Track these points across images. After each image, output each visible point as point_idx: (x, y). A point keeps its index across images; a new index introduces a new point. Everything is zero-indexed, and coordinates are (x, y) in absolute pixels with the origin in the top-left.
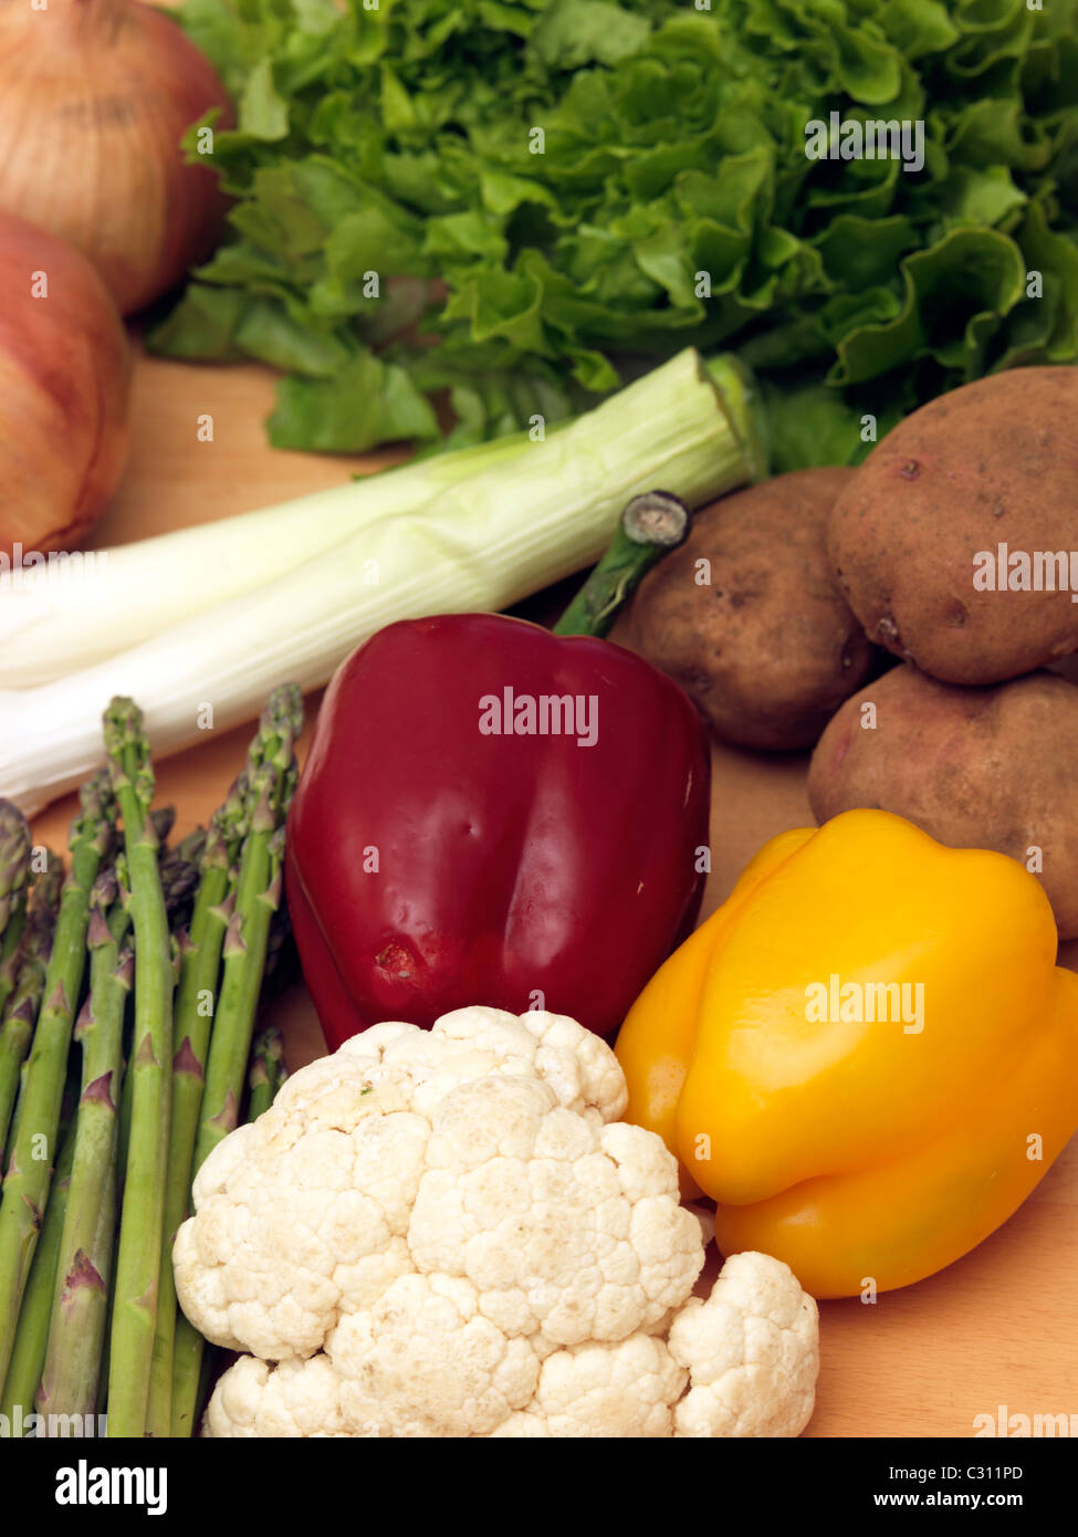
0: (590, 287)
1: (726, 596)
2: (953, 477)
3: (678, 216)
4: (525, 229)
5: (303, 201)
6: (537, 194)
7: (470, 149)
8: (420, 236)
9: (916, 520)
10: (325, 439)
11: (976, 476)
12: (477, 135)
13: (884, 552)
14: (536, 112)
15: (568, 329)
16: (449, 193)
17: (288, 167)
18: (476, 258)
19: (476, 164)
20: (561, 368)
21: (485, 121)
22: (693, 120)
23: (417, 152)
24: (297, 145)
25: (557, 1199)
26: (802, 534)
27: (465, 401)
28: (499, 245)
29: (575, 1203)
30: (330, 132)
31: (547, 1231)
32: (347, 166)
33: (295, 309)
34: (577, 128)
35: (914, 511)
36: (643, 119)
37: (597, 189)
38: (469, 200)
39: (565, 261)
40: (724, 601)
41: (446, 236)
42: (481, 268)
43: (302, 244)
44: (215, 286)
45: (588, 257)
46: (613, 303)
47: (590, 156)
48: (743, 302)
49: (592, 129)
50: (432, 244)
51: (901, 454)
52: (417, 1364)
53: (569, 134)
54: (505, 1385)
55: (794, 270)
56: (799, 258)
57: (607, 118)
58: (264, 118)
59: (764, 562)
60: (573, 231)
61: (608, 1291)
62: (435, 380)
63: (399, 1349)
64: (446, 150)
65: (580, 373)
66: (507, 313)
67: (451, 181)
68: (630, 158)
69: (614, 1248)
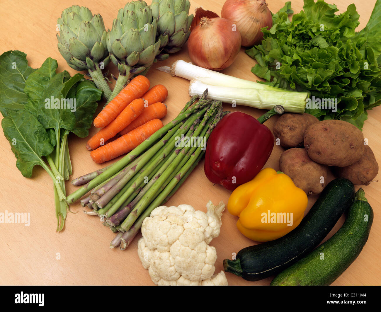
0: (299, 75)
1: (290, 127)
2: (331, 134)
3: (316, 72)
4: (296, 63)
5: (271, 44)
6: (300, 59)
7: (295, 49)
8: (282, 56)
9: (322, 137)
10: (257, 74)
11: (335, 136)
12: (297, 47)
13: (315, 138)
14: (306, 49)
15: (293, 79)
16: (289, 53)
17: (272, 38)
18: (287, 63)
19: (295, 51)
20: (289, 83)
21: (299, 47)
22: (326, 61)
23: (289, 46)
24: (275, 36)
25: (193, 259)
26: (304, 125)
27: (275, 79)
28: (291, 63)
29: (196, 261)
30: (280, 37)
31: (189, 264)
32: (279, 43)
33: (263, 57)
34: (310, 54)
35: (323, 136)
36: (320, 58)
37: (308, 63)
38: (291, 56)
39: (298, 70)
40: (289, 128)
41: (285, 58)
42: (287, 65)
43: (267, 49)
44: (256, 48)
45: (301, 71)
46: (300, 78)
47: (310, 58)
48: (317, 88)
49: (312, 55)
50: (283, 58)
51: (325, 126)
52: (161, 268)
53: (309, 54)
54: (172, 278)
55: (326, 88)
56: (328, 87)
57: (315, 55)
58: (273, 31)
59: (297, 126)
60: (301, 67)
61: (194, 276)
62: (273, 75)
63: (159, 264)
64: (292, 47)
65: (291, 85)
66: (287, 73)
67: (290, 52)
68: (315, 62)
69: (198, 270)
